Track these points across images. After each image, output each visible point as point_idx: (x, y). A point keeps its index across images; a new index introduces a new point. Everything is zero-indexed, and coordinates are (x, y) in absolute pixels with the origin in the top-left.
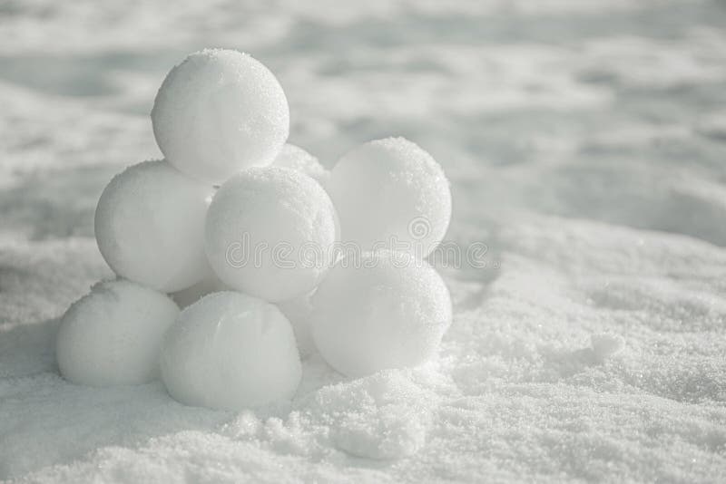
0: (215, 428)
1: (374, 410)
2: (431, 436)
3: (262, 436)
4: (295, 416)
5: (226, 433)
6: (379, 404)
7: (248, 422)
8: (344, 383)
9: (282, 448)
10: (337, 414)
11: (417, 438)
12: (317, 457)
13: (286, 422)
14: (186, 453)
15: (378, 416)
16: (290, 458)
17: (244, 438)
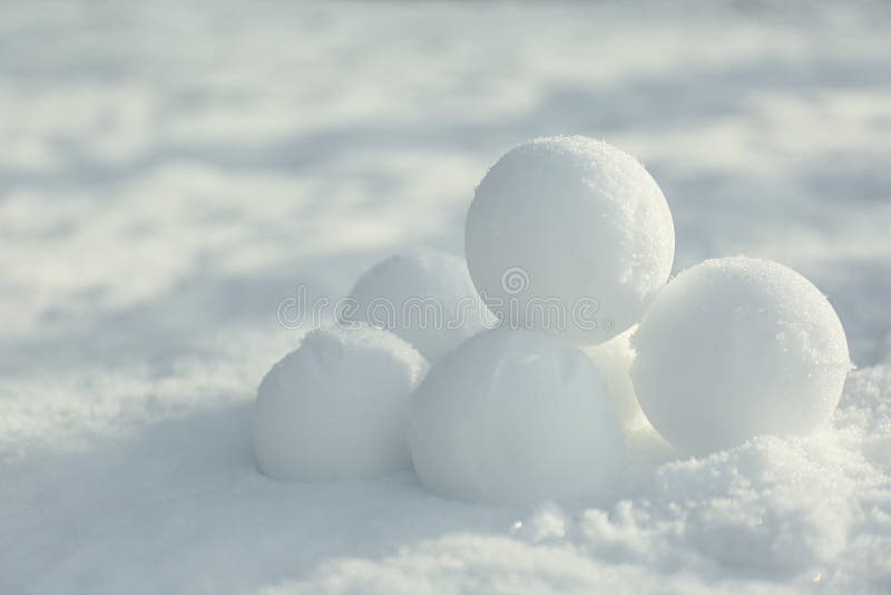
0: (500, 528)
1: (753, 495)
2: (854, 532)
3: (576, 537)
4: (626, 507)
5: (518, 536)
6: (758, 486)
7: (552, 522)
8: (697, 458)
9: (612, 554)
10: (692, 504)
11: (833, 534)
12: (669, 567)
13: (613, 517)
14: (457, 564)
15: (762, 502)
16: (626, 569)
17: (550, 541)
